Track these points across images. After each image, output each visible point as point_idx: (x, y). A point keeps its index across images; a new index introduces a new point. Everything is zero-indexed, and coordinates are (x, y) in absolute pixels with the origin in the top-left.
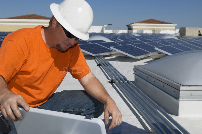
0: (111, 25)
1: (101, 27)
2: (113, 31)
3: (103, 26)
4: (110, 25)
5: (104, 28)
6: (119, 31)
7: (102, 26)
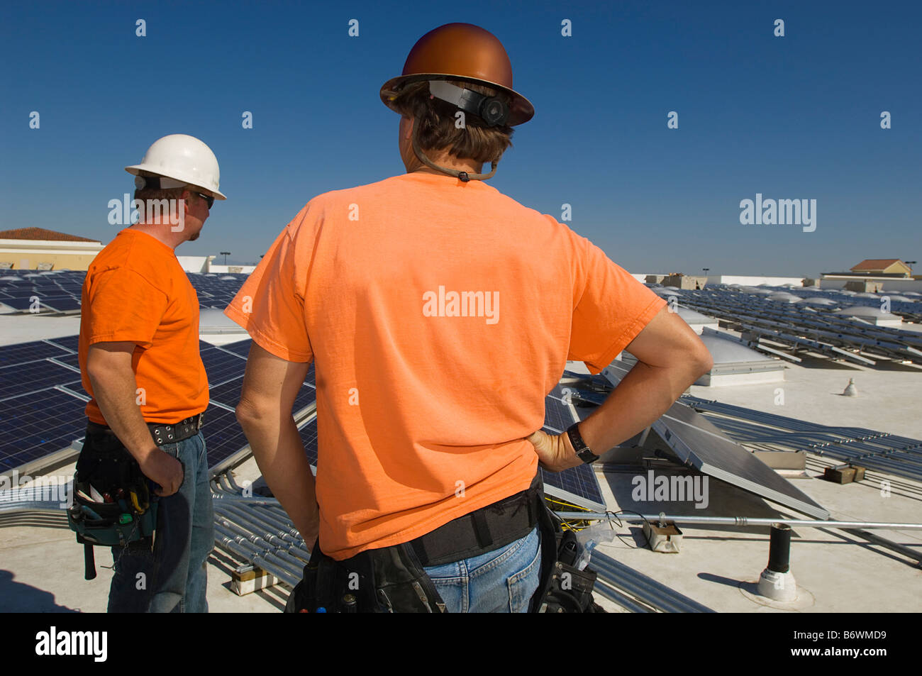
0: (229, 254)
1: (203, 259)
2: (229, 268)
3: (208, 256)
4: (226, 253)
5: (210, 263)
6: (241, 269)
7: (204, 256)
